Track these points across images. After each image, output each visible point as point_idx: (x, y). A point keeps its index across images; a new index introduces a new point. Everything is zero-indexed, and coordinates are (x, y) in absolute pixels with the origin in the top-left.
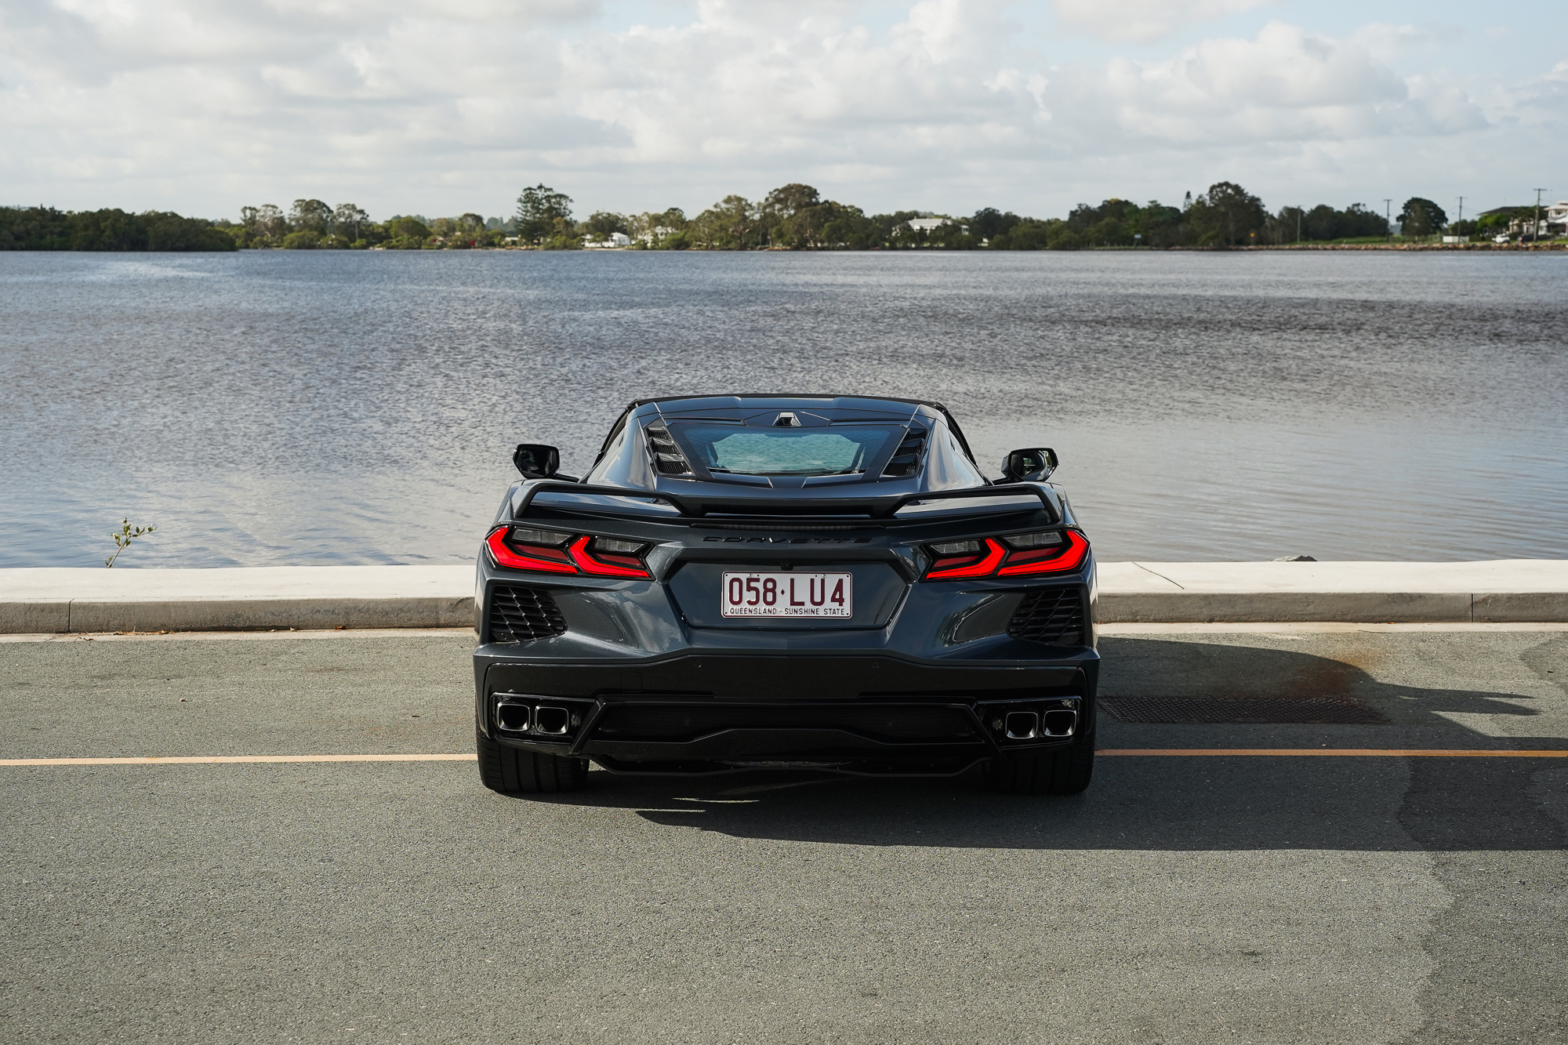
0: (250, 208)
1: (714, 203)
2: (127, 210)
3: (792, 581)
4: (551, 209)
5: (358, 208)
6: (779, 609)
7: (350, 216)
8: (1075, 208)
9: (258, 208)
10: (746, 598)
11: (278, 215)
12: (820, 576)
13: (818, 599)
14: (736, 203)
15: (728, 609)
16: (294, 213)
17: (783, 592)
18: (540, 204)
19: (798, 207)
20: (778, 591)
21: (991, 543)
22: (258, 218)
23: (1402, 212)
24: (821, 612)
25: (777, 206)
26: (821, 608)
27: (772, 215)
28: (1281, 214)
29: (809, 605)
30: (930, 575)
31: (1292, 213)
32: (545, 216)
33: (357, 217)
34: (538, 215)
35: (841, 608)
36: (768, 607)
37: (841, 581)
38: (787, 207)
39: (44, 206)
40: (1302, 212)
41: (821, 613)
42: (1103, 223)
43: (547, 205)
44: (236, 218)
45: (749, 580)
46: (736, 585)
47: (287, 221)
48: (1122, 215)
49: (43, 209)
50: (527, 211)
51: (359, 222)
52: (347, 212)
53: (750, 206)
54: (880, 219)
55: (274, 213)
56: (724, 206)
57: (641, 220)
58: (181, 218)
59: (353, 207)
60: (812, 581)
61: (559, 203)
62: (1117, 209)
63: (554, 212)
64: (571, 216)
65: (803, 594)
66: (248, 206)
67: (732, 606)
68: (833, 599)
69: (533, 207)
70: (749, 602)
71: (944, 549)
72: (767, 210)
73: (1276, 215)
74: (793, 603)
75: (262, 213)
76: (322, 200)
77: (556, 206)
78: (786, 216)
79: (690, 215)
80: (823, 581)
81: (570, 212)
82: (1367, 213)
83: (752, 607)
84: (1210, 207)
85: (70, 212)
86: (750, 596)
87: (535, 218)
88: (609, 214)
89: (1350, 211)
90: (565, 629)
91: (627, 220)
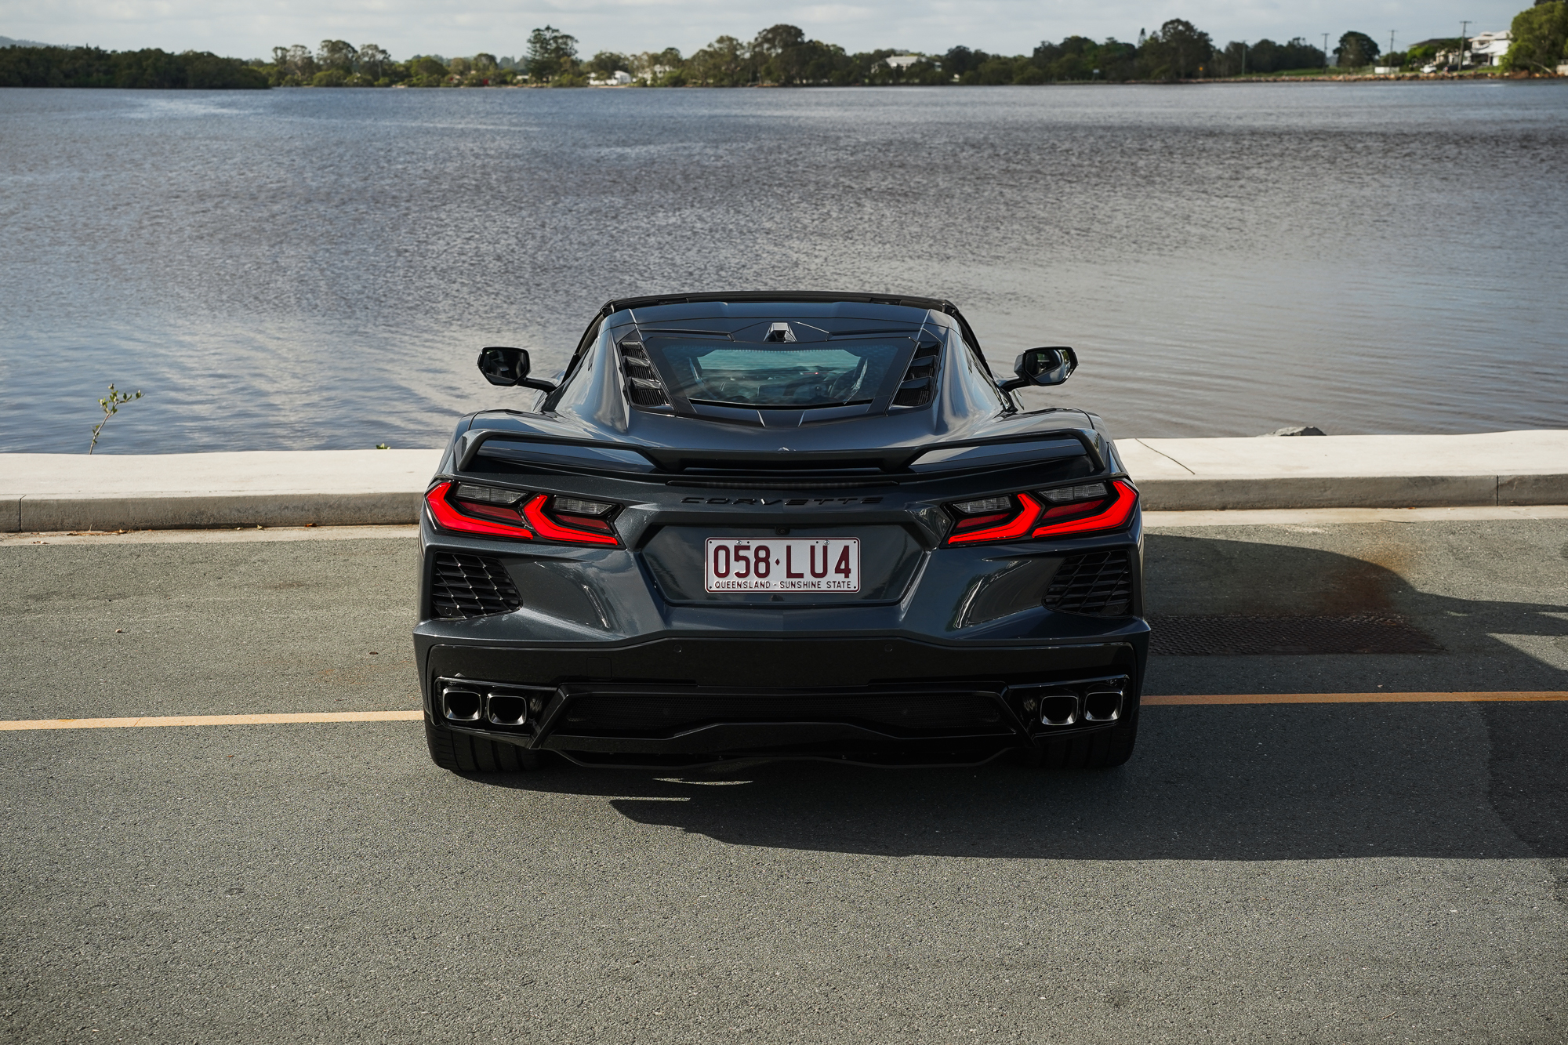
0: (281, 48)
1: (708, 43)
2: (167, 50)
3: (789, 548)
4: (558, 49)
5: (381, 48)
6: (773, 583)
7: (373, 56)
8: (1038, 45)
9: (288, 47)
10: (733, 571)
11: (307, 55)
12: (822, 543)
13: (819, 569)
14: (728, 43)
15: (713, 583)
16: (320, 52)
17: (778, 562)
18: (547, 44)
19: (785, 46)
20: (772, 561)
21: (1024, 499)
22: (288, 58)
23: (1338, 45)
24: (823, 585)
25: (766, 46)
26: (823, 581)
27: (761, 53)
28: (1228, 49)
29: (808, 577)
30: (952, 539)
31: (1238, 48)
32: (553, 55)
33: (380, 57)
34: (546, 55)
35: (847, 580)
36: (760, 580)
37: (846, 549)
38: (774, 46)
39: (89, 46)
40: (1247, 46)
41: (824, 587)
42: (1064, 59)
43: (554, 45)
44: (268, 58)
45: (737, 548)
46: (722, 553)
47: (316, 61)
48: (1082, 51)
49: (88, 49)
50: (536, 51)
51: (381, 62)
52: (370, 52)
53: (741, 45)
54: (861, 57)
55: (304, 53)
56: (717, 45)
57: (641, 59)
58: (216, 57)
59: (376, 47)
60: (813, 548)
61: (566, 44)
62: (1077, 45)
63: (561, 52)
64: (577, 55)
65: (801, 564)
66: (279, 46)
67: (717, 579)
68: (838, 570)
69: (541, 47)
70: (738, 575)
71: (968, 508)
72: (757, 49)
73: (1223, 50)
74: (790, 575)
75: (292, 53)
76: (347, 41)
77: (563, 46)
78: (774, 55)
79: (686, 54)
80: (825, 549)
81: (576, 52)
82: (1306, 47)
83: (741, 580)
84: (1163, 43)
85: (114, 52)
86: (740, 567)
87: (543, 57)
88: (611, 54)
89: (1290, 45)
90: (520, 604)
91: (627, 59)
